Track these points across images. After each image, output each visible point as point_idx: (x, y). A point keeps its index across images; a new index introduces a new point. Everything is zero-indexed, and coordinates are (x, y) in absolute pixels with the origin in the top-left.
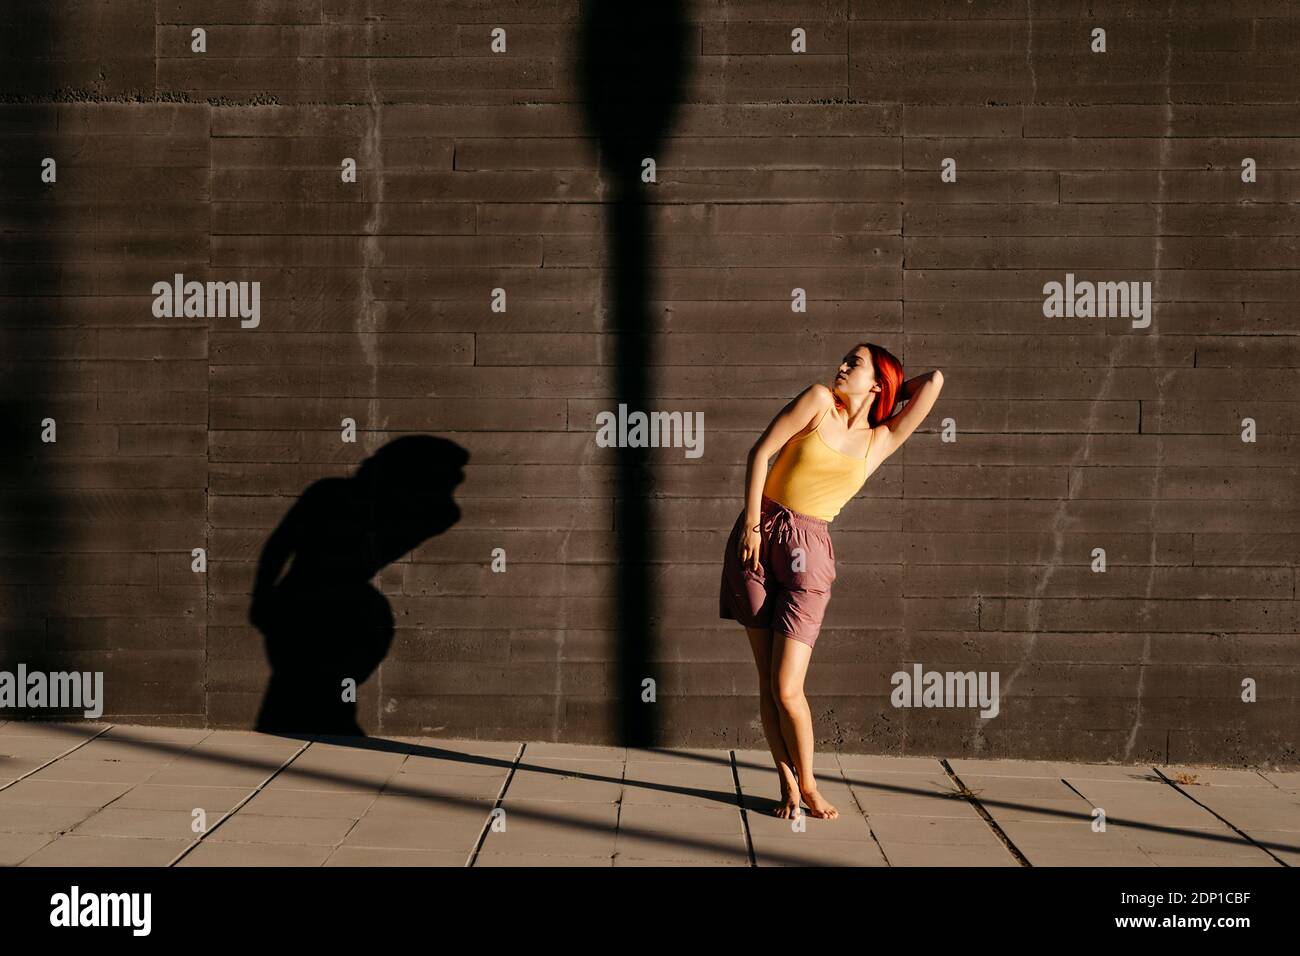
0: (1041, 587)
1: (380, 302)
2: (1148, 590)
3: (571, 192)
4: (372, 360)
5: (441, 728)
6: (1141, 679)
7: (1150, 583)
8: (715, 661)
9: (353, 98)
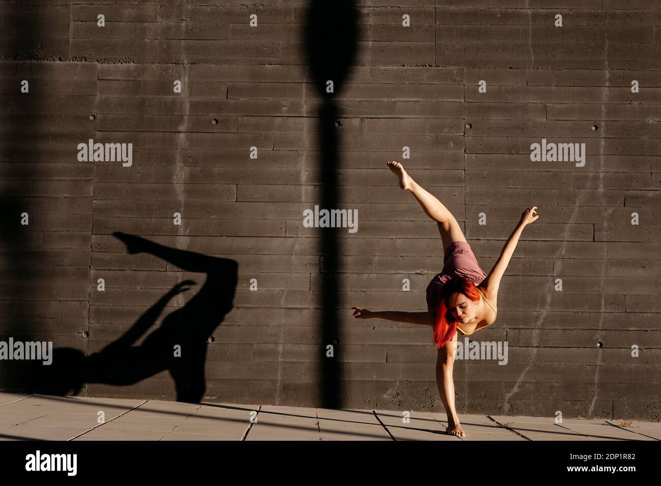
0: (539, 323)
1: (186, 167)
2: (600, 325)
3: (289, 110)
4: (181, 198)
5: (215, 397)
6: (597, 373)
7: (601, 321)
8: (364, 361)
9: (174, 60)
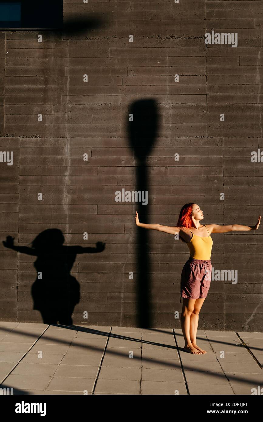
1: (69, 196)
3: (125, 163)
4: (67, 213)
5: (87, 322)
8: (168, 302)
9: (62, 136)
